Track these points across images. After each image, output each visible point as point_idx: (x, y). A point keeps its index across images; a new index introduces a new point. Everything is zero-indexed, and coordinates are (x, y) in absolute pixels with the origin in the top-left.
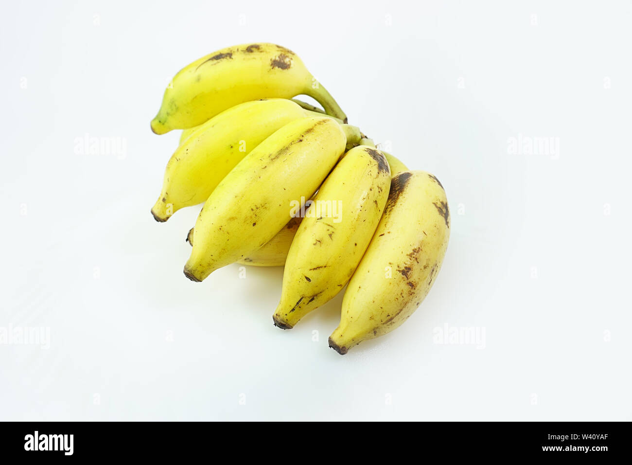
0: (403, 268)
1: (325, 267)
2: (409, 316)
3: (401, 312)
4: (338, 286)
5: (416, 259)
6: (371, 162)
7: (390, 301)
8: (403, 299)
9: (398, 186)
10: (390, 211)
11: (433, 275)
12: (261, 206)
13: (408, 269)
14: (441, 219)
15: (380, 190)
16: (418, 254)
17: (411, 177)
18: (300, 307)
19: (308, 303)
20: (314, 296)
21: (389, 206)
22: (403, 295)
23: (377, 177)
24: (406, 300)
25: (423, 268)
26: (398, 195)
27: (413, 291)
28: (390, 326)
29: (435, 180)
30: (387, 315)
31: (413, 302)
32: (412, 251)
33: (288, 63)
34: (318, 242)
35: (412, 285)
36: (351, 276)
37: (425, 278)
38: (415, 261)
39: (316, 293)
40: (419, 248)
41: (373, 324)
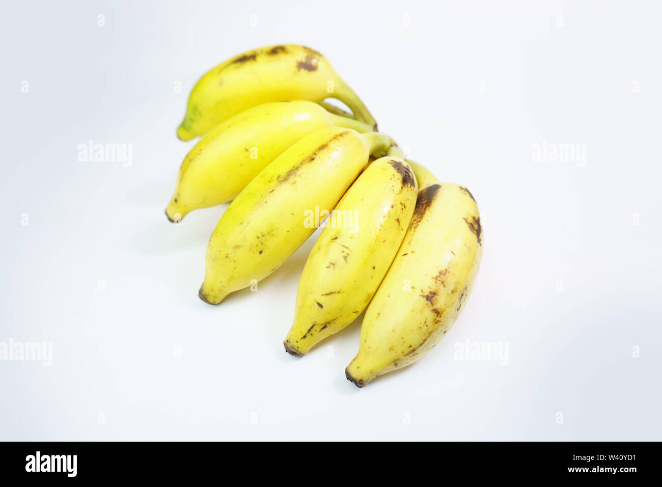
0: (427, 293)
1: (339, 292)
2: (434, 346)
3: (425, 343)
4: (354, 312)
5: (443, 282)
6: (394, 175)
7: (412, 330)
8: (427, 328)
9: (425, 200)
10: (416, 227)
11: (462, 300)
12: (267, 234)
13: (434, 294)
14: (473, 236)
15: (403, 207)
16: (444, 277)
17: (440, 190)
18: (312, 335)
19: (320, 331)
20: (326, 323)
21: (415, 222)
22: (427, 323)
23: (401, 192)
24: (430, 329)
25: (450, 292)
26: (425, 210)
27: (438, 319)
28: (413, 357)
29: (467, 193)
30: (409, 346)
31: (439, 331)
32: (438, 274)
33: (315, 65)
34: (331, 265)
35: (437, 312)
36: (368, 302)
37: (452, 304)
38: (442, 284)
39: (329, 320)
40: (446, 270)
41: (393, 356)
